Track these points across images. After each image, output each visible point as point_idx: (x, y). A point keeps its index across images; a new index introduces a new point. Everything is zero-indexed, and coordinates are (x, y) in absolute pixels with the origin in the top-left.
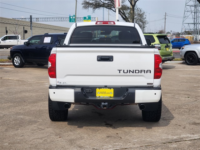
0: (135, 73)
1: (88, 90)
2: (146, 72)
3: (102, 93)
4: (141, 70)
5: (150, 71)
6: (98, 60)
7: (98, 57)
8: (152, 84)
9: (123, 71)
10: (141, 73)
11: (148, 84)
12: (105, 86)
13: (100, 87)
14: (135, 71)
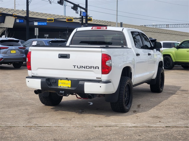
0: (87, 68)
1: (52, 81)
2: (95, 68)
3: (62, 83)
4: (91, 67)
5: (98, 67)
6: (59, 58)
7: (59, 54)
8: (100, 78)
9: (77, 66)
10: (91, 68)
11: (97, 78)
12: (66, 78)
13: (61, 79)
14: (87, 66)
